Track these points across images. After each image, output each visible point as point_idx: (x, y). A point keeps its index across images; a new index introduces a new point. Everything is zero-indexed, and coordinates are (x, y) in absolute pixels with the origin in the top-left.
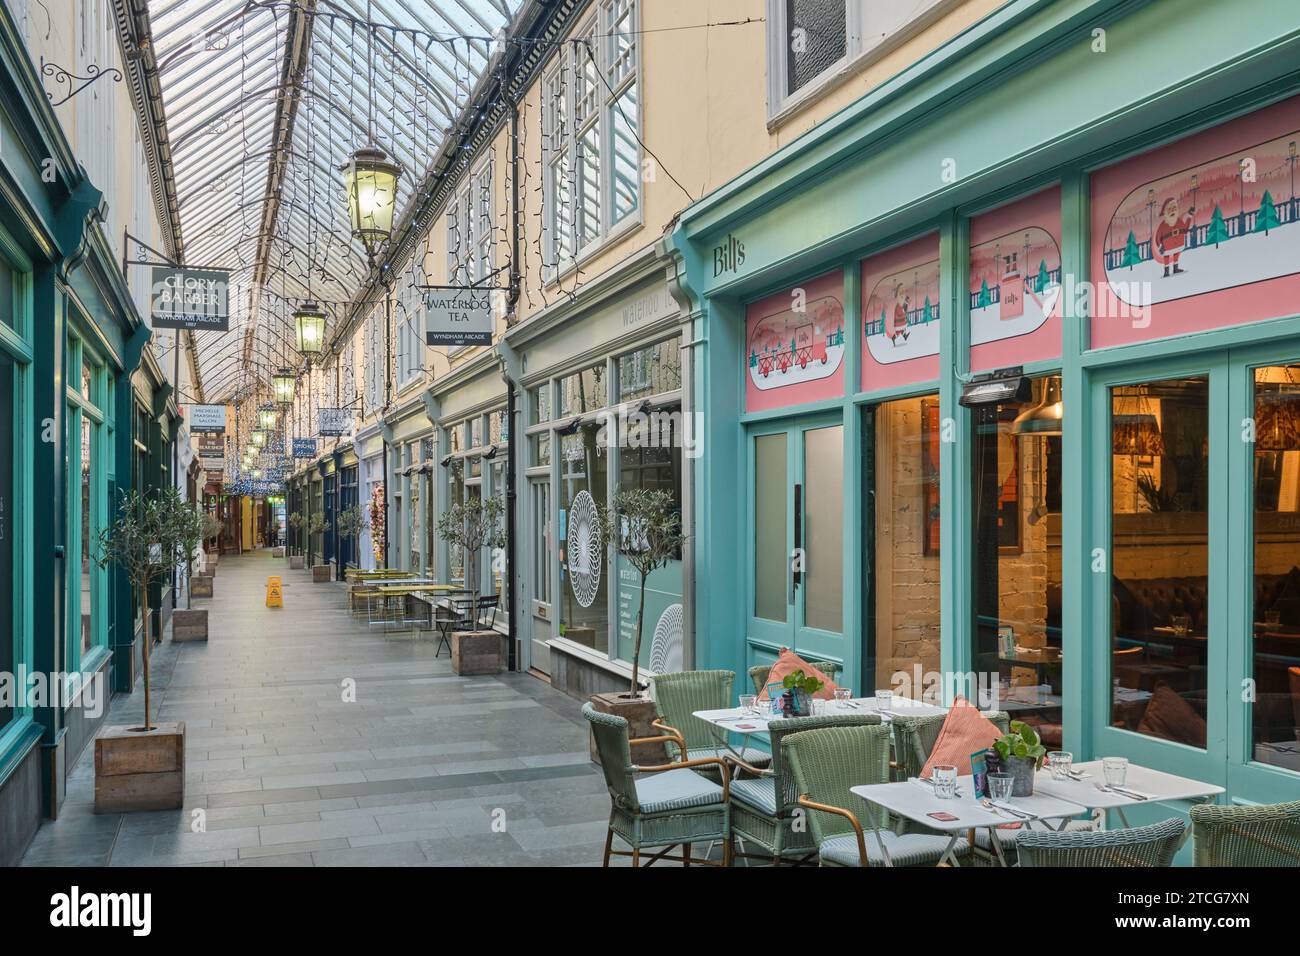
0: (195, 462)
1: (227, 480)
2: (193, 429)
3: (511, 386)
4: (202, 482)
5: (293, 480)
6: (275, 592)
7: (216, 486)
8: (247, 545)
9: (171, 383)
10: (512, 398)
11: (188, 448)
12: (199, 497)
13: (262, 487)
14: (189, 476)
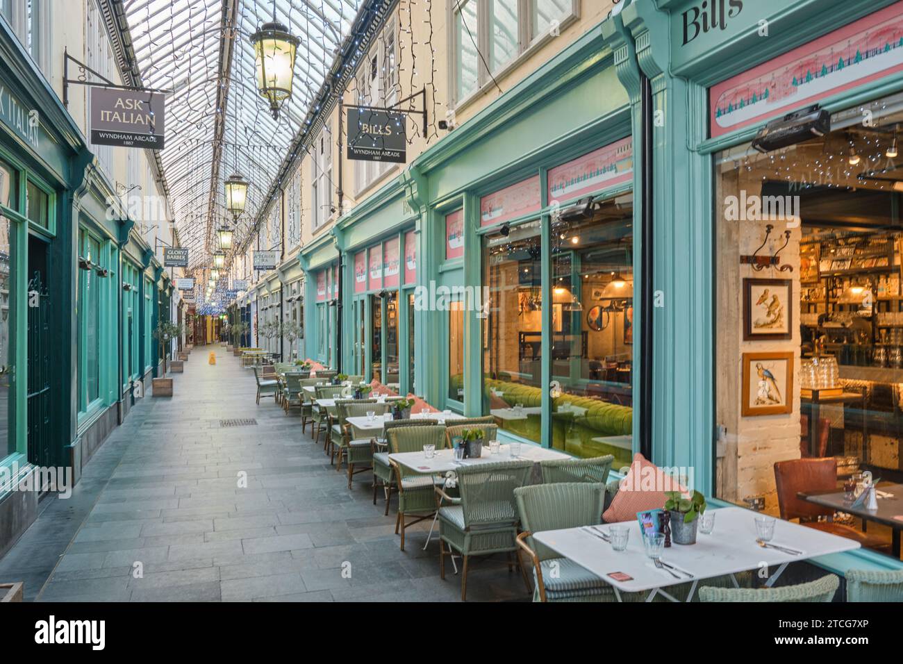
0: (181, 301)
1: (199, 307)
2: (179, 289)
3: (282, 284)
4: (185, 309)
5: (230, 308)
6: (212, 358)
7: (192, 310)
8: (209, 340)
9: (170, 278)
10: (282, 287)
11: (177, 297)
12: (184, 316)
13: (216, 310)
14: (178, 307)
